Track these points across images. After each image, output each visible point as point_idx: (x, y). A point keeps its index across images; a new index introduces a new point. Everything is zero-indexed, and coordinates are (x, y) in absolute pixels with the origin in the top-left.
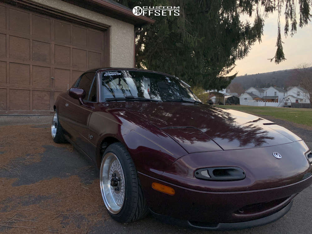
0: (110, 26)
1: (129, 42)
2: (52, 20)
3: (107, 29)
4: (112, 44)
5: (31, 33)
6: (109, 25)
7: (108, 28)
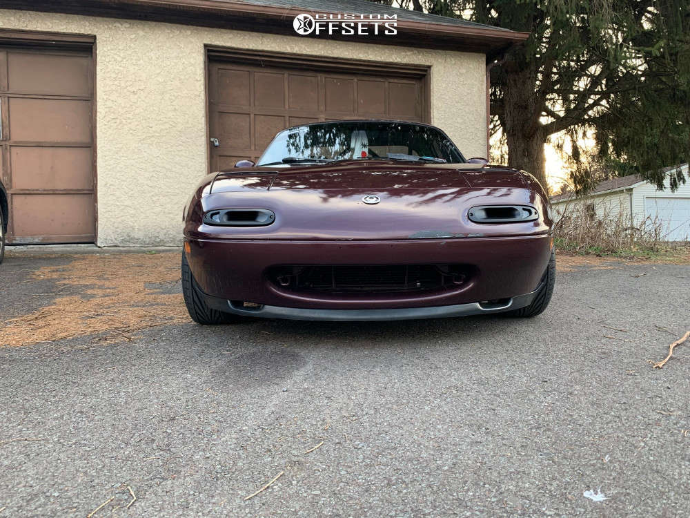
0: (429, 67)
1: (475, 89)
2: (321, 77)
3: (425, 73)
4: (435, 101)
5: (287, 107)
6: (428, 64)
7: (426, 71)
